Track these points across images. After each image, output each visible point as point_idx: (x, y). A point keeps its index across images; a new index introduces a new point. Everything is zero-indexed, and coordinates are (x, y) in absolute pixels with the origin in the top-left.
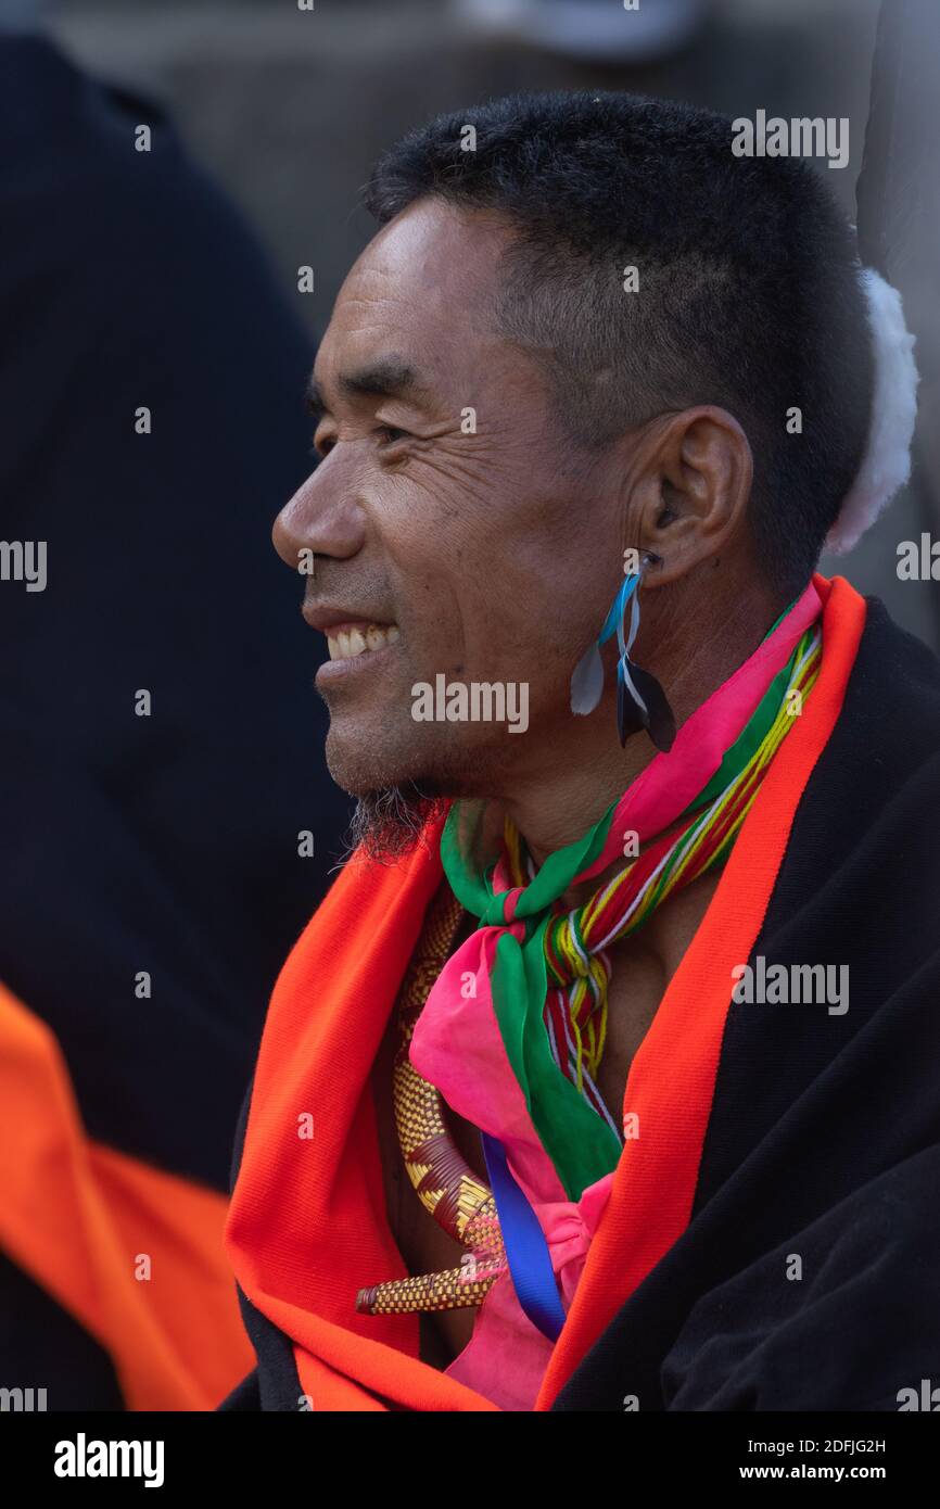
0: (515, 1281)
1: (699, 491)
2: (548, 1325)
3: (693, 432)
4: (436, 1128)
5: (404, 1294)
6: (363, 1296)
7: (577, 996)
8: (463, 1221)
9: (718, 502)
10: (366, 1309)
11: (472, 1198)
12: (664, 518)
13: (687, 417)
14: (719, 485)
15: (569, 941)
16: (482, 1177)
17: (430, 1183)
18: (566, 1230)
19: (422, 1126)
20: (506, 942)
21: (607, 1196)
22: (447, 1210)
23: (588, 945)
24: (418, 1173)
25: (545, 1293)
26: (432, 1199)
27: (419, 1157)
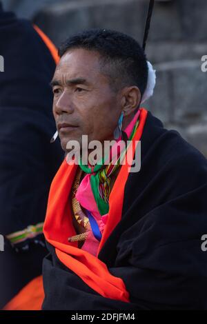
0: (93, 233)
1: (131, 100)
2: (99, 239)
3: (131, 91)
4: (80, 209)
5: (76, 238)
6: (69, 239)
7: (105, 184)
8: (85, 225)
9: (135, 103)
10: (70, 241)
11: (86, 220)
12: (125, 105)
13: (131, 88)
14: (135, 100)
15: (103, 175)
16: (87, 216)
17: (79, 219)
18: (102, 225)
19: (77, 208)
20: (92, 176)
21: (107, 217)
22: (82, 223)
23: (107, 175)
24: (77, 217)
25: (98, 234)
26: (79, 221)
27: (77, 214)
